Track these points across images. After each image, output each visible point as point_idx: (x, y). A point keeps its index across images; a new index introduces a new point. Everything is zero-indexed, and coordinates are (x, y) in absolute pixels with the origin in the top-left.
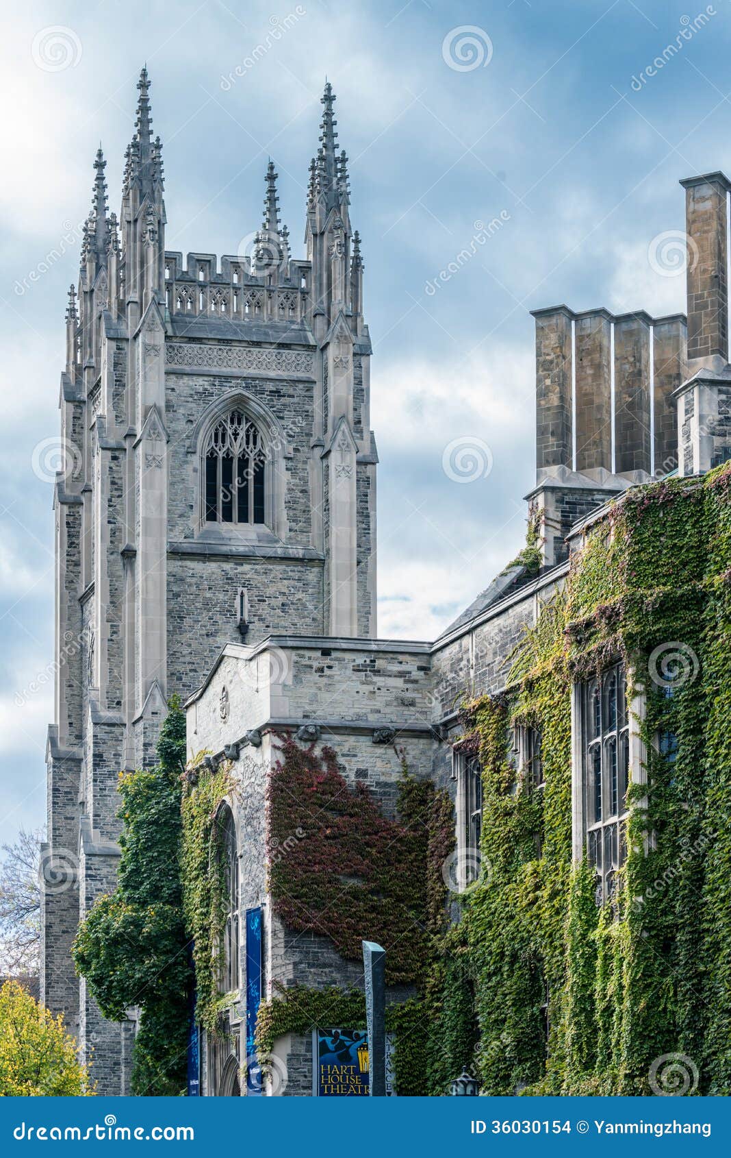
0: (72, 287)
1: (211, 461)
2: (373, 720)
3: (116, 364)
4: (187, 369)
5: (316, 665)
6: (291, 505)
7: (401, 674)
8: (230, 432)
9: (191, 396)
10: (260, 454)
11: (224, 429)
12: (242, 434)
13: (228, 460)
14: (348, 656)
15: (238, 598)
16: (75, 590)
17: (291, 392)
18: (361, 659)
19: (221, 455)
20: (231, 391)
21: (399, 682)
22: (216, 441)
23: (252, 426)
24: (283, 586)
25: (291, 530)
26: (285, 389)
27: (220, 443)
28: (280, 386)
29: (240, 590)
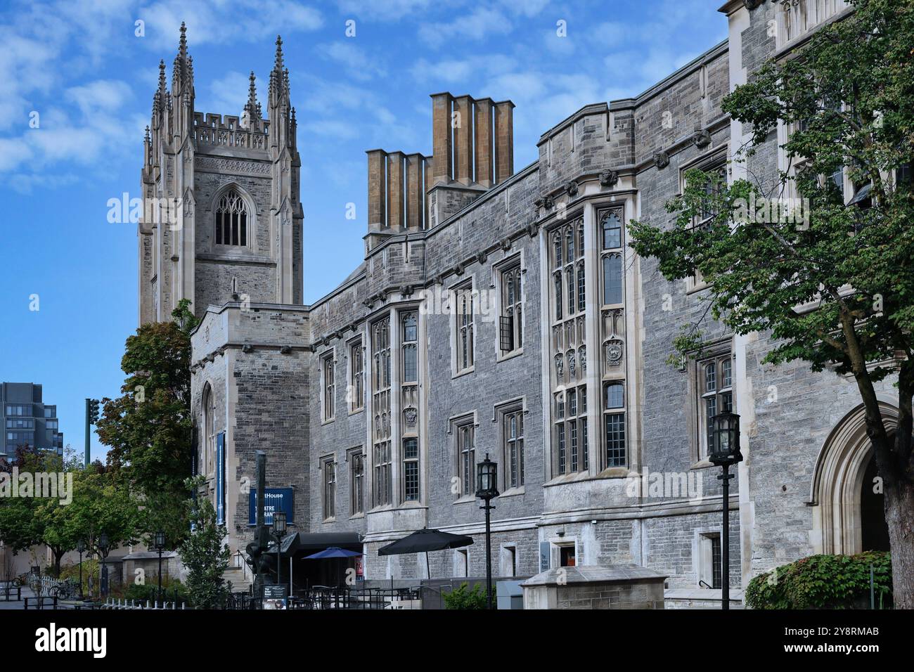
0: (148, 127)
1: (219, 215)
2: (281, 343)
3: (168, 166)
4: (206, 170)
5: (251, 316)
6: (259, 237)
7: (294, 321)
8: (228, 201)
9: (208, 183)
10: (244, 212)
11: (226, 200)
12: (235, 202)
13: (227, 215)
14: (268, 312)
15: (232, 281)
16: (149, 276)
17: (260, 182)
18: (274, 314)
19: (223, 212)
20: (228, 181)
21: (293, 325)
22: (221, 206)
23: (240, 198)
24: (255, 276)
25: (260, 249)
26: (257, 181)
27: (223, 207)
28: (254, 180)
29: (233, 278)
